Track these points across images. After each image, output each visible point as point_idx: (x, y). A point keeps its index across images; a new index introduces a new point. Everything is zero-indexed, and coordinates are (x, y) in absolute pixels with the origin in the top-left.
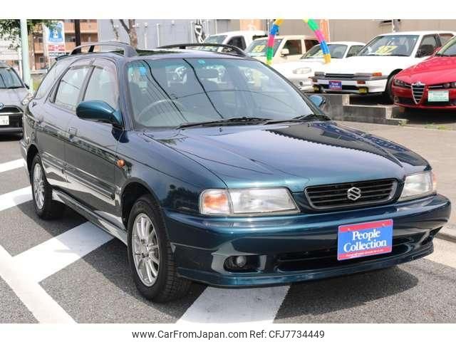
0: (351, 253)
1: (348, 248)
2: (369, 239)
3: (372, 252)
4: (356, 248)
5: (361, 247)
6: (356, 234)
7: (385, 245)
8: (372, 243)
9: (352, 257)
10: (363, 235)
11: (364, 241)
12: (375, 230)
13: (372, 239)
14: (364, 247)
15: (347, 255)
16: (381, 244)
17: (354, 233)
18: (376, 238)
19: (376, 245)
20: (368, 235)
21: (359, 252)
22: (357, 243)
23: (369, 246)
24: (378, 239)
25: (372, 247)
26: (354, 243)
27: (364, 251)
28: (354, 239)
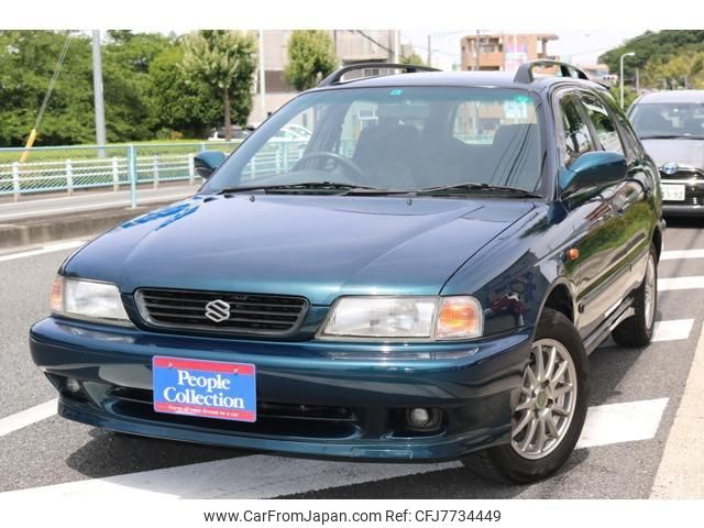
0: (177, 404)
1: (172, 394)
2: (209, 390)
3: (217, 413)
4: (186, 398)
5: (195, 400)
6: (184, 375)
7: (242, 406)
8: (215, 397)
9: (180, 411)
10: (198, 381)
11: (201, 391)
12: (219, 376)
13: (216, 391)
14: (202, 401)
15: (170, 407)
16: (234, 403)
17: (180, 373)
18: (223, 391)
19: (223, 402)
20: (207, 382)
21: (193, 406)
22: (187, 391)
23: (210, 401)
24: (226, 393)
25: (215, 404)
26: (182, 389)
27: (202, 407)
28: (181, 383)
